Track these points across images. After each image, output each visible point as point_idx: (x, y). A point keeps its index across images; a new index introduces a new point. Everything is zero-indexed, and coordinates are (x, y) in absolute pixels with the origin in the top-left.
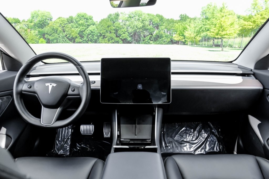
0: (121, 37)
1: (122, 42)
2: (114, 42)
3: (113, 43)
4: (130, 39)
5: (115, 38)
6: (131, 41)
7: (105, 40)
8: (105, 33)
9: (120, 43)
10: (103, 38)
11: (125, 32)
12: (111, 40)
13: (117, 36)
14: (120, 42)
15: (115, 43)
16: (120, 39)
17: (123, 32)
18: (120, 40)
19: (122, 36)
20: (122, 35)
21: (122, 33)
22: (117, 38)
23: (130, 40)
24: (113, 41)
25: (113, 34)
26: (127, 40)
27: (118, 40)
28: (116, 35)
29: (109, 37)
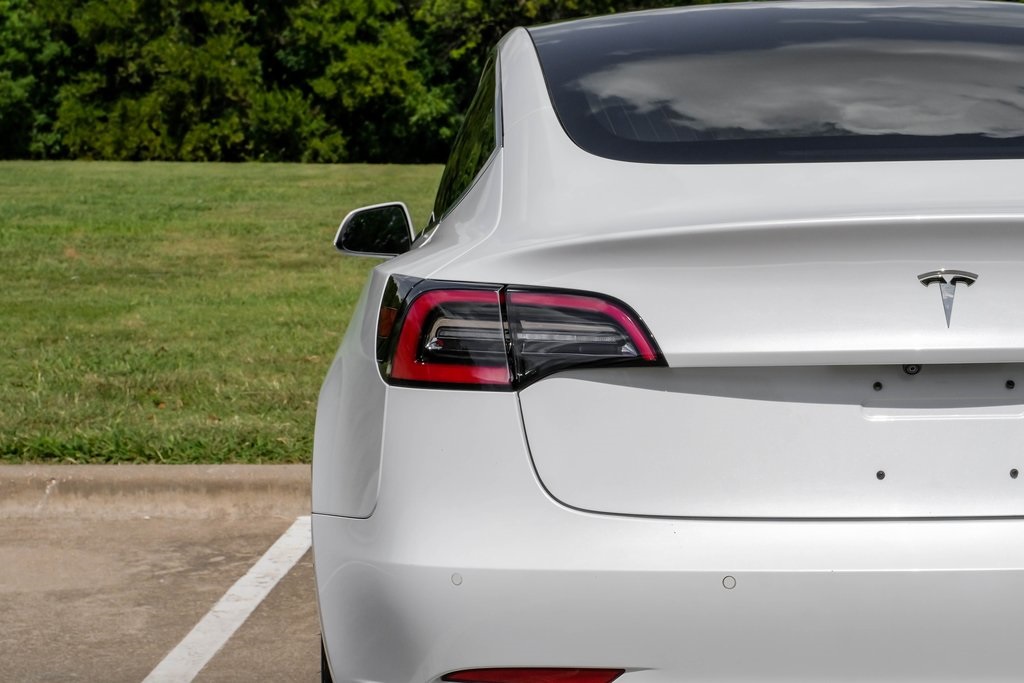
0: (324, 87)
1: (339, 140)
2: (239, 137)
3: (232, 154)
4: (444, 106)
5: (255, 97)
6: (445, 132)
7: (125, 118)
8: (126, 35)
9: (315, 158)
10: (105, 97)
11: (372, 22)
12: (208, 117)
13: (276, 75)
14: (316, 143)
15: (255, 155)
16: (319, 100)
17: (349, 28)
18: (318, 124)
19: (336, 67)
20: (341, 56)
21: (334, 39)
22: (274, 98)
23: (442, 120)
24: (230, 128)
25: (227, 41)
26: (402, 115)
27: (297, 122)
28: (268, 57)
29: (184, 76)
